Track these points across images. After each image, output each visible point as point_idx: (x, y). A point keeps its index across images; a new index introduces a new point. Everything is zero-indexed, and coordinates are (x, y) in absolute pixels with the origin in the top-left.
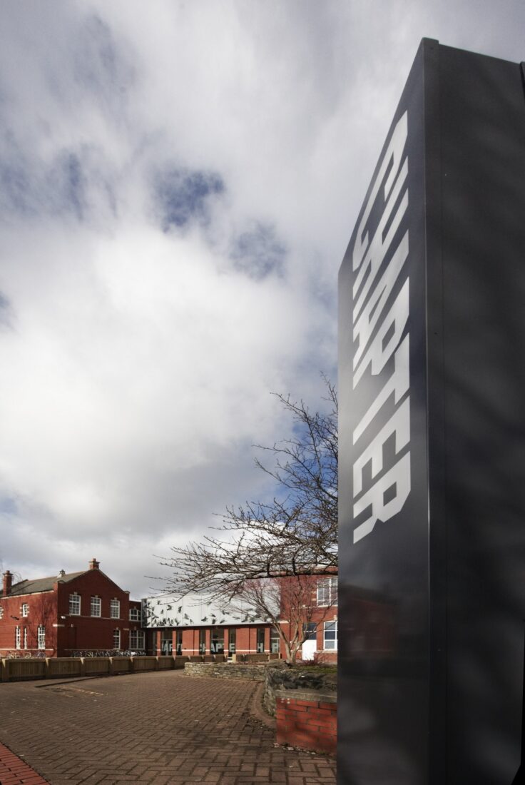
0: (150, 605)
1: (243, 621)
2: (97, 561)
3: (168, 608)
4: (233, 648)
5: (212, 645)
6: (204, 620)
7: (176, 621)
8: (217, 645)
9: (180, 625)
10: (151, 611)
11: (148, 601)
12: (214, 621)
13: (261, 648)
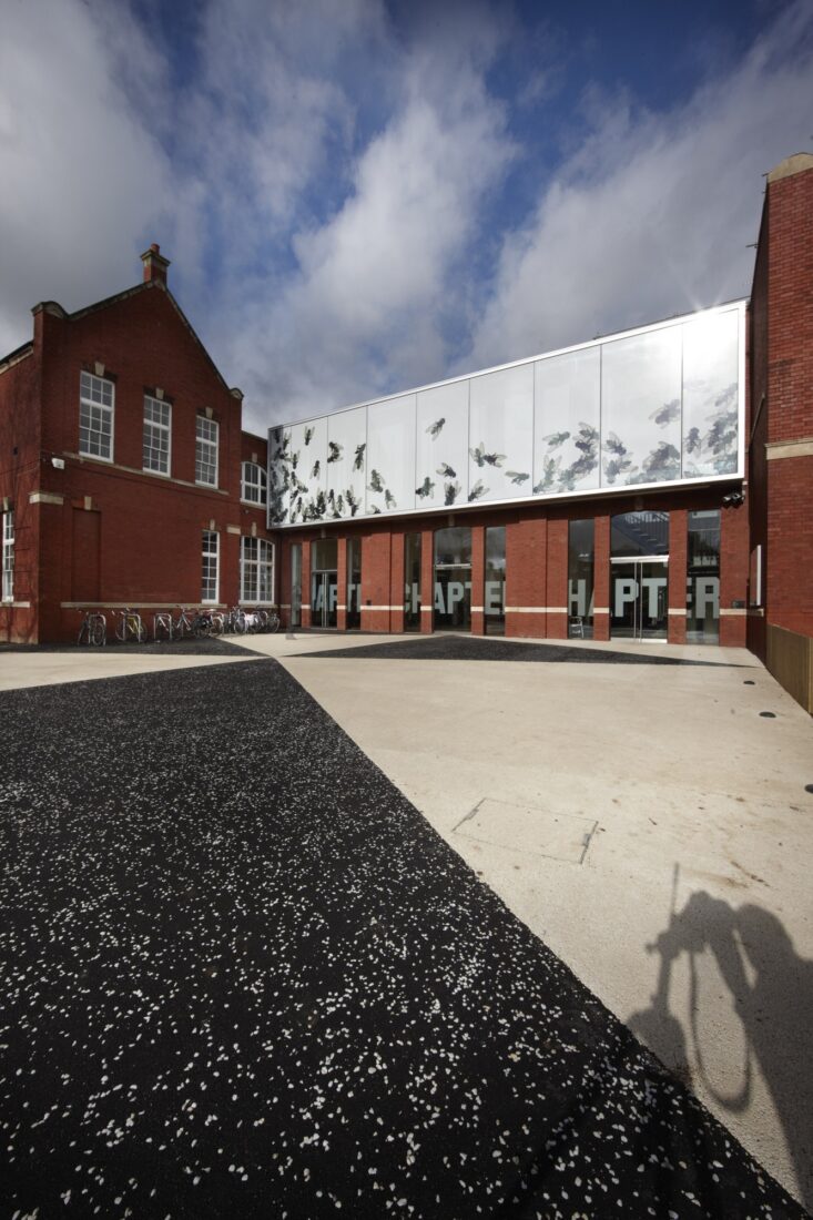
0: (288, 450)
1: (535, 490)
2: (162, 253)
3: (330, 453)
4: (496, 598)
5: (438, 586)
6: (423, 491)
7: (350, 501)
8: (451, 586)
9: (361, 515)
10: (289, 466)
11: (286, 431)
12: (451, 494)
13: (580, 598)
